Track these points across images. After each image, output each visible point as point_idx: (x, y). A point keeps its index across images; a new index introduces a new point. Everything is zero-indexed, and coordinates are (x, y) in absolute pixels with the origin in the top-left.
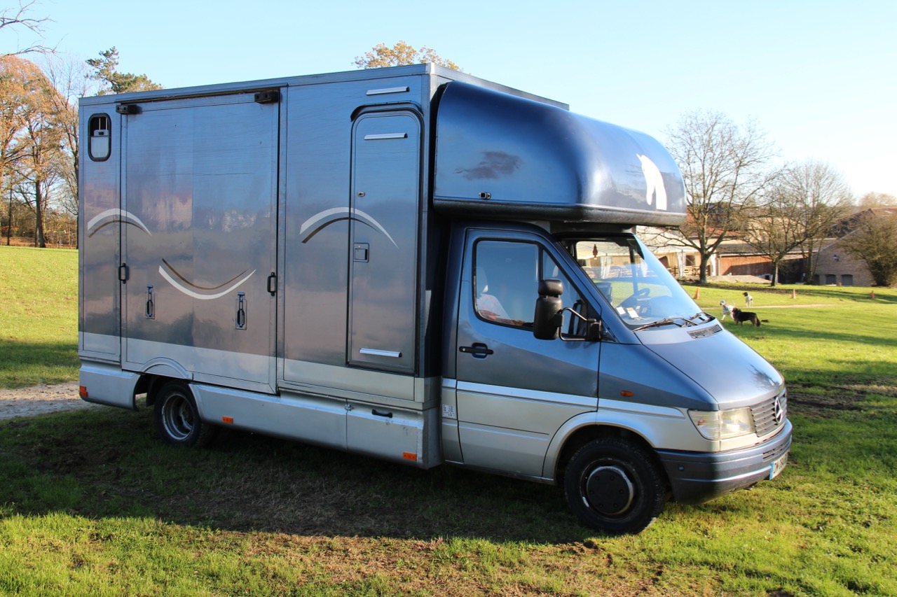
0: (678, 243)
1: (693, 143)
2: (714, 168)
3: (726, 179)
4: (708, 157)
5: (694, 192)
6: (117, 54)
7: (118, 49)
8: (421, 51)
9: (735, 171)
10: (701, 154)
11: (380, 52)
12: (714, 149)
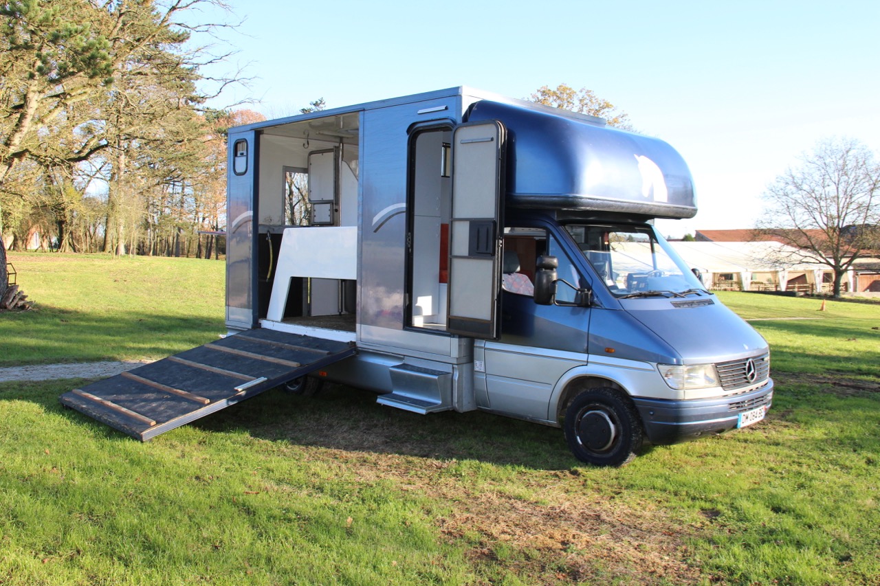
0: (813, 260)
1: (828, 168)
2: (848, 190)
3: (860, 201)
4: (842, 180)
5: (829, 213)
6: (324, 104)
7: (325, 100)
8: (581, 91)
9: (869, 194)
10: (835, 177)
11: (544, 93)
12: (849, 173)
